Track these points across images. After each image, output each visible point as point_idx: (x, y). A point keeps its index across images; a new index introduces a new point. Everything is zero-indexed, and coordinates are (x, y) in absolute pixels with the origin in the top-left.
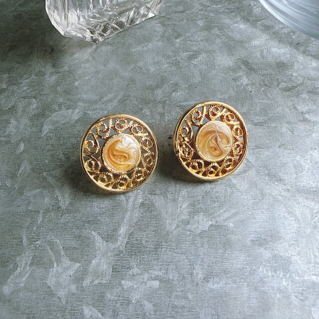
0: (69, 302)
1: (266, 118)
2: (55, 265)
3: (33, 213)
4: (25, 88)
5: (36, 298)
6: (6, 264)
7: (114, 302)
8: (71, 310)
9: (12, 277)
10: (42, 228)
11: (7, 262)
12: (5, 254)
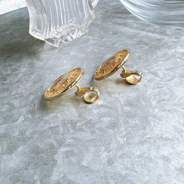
0: (107, 172)
1: (167, 58)
2: (85, 152)
3: (55, 128)
4: (23, 71)
5: (80, 178)
6: (47, 162)
7: (139, 162)
8: (112, 177)
9: (55, 169)
10: (65, 134)
11: (47, 161)
12: (43, 156)
